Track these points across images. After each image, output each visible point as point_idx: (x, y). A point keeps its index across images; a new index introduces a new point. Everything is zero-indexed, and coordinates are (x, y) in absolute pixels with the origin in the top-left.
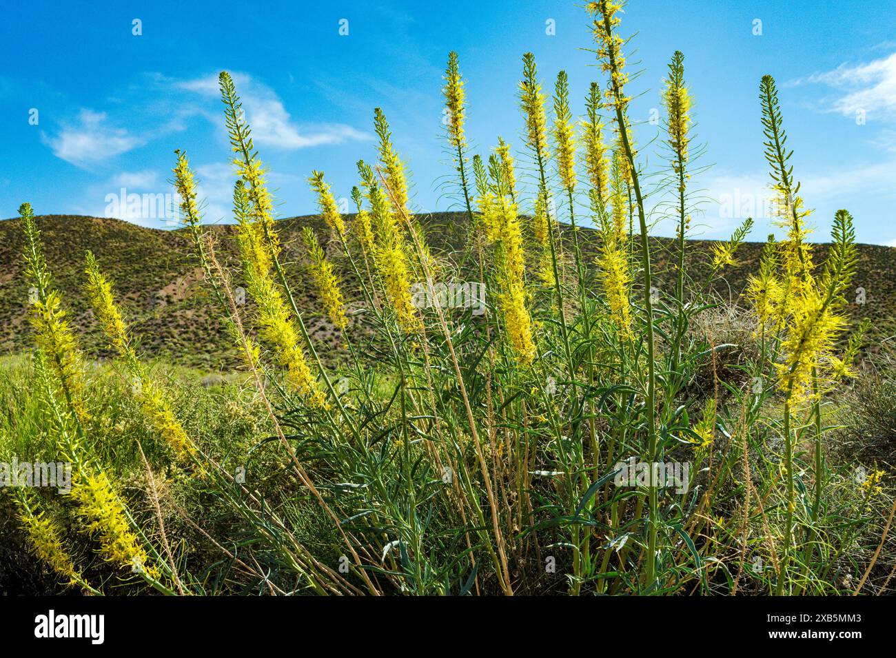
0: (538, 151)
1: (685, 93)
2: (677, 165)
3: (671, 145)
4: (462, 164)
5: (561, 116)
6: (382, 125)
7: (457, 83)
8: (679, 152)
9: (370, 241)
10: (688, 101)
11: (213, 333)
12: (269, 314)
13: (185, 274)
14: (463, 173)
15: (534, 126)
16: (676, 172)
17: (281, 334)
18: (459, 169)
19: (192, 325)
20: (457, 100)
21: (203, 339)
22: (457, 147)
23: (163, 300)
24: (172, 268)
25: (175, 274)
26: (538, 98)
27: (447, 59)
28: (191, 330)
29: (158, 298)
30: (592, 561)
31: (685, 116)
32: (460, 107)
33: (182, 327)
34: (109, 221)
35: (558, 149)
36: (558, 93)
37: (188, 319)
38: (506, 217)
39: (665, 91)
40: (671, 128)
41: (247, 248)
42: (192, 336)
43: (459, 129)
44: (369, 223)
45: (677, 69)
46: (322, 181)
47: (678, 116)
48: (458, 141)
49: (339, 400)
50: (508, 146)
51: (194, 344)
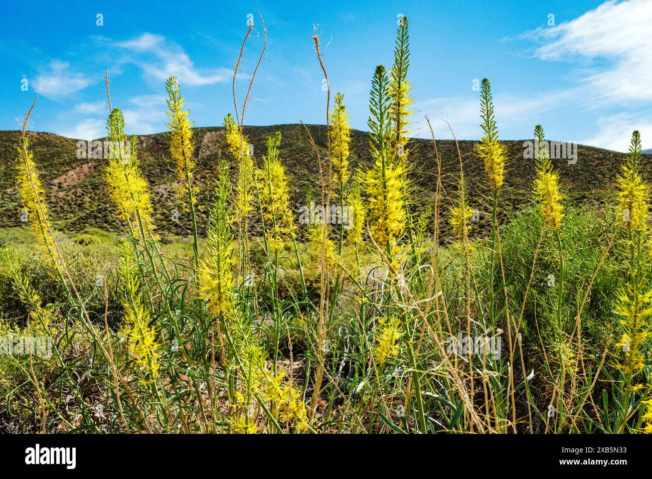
11: (75, 206)
13: (75, 168)
19: (61, 202)
21: (66, 211)
23: (55, 186)
24: (68, 164)
25: (68, 169)
28: (59, 205)
29: (52, 185)
33: (53, 203)
34: (42, 134)
37: (59, 198)
42: (59, 209)
51: (58, 214)
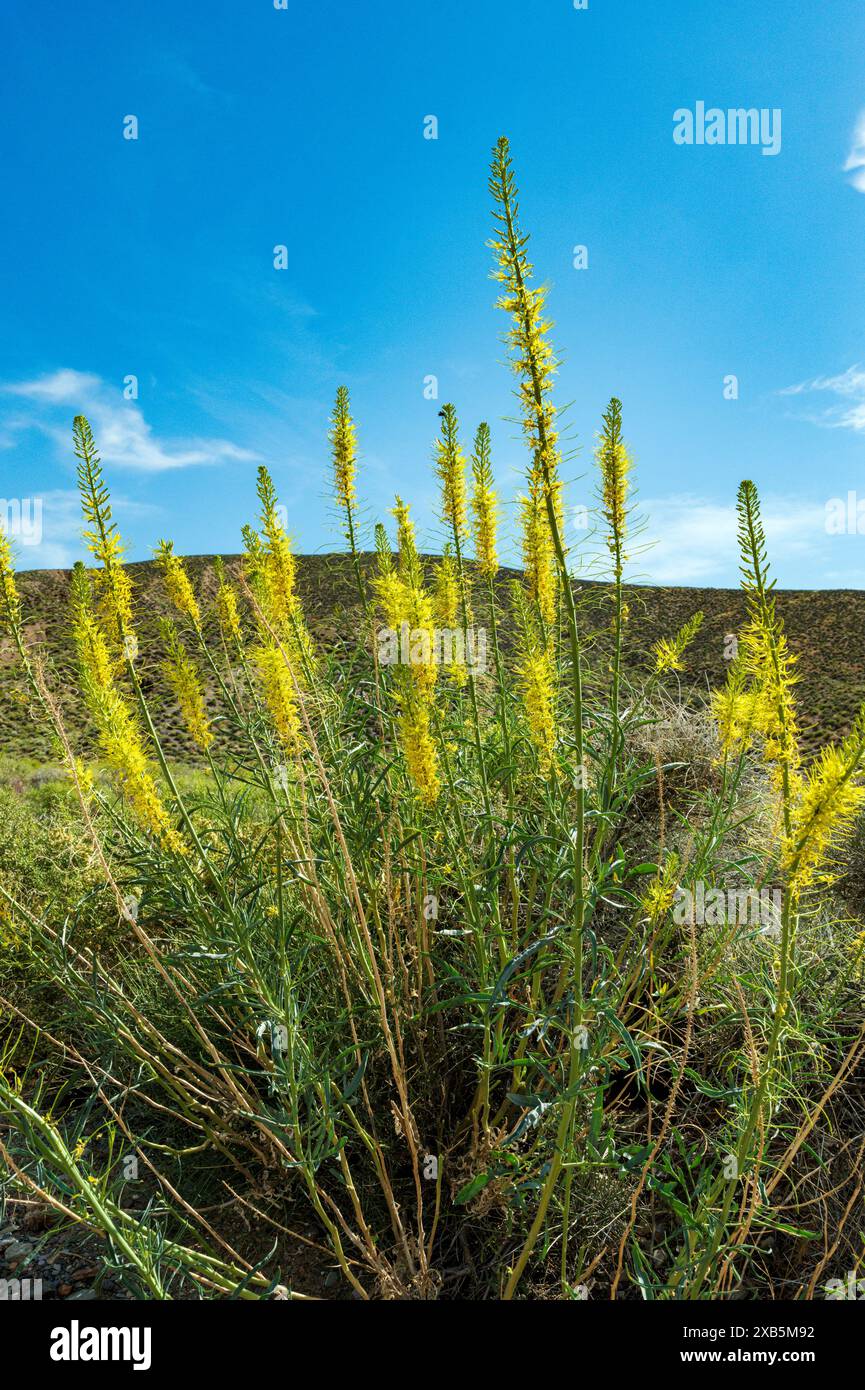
0: (455, 529)
1: (623, 453)
2: (613, 542)
3: (605, 518)
4: (351, 530)
5: (481, 481)
6: (266, 488)
7: (347, 427)
8: (615, 526)
9: (235, 626)
10: (626, 462)
12: (111, 732)
14: (352, 542)
15: (451, 497)
16: (612, 551)
17: (126, 758)
18: (348, 536)
20: (346, 449)
22: (346, 509)
26: (457, 462)
27: (335, 397)
30: (505, 1042)
31: (623, 480)
32: (350, 458)
35: (475, 523)
36: (477, 451)
38: (419, 614)
39: (598, 448)
40: (605, 495)
41: (83, 648)
43: (349, 484)
44: (234, 602)
45: (614, 422)
46: (170, 553)
47: (614, 481)
48: (348, 500)
49: (199, 840)
50: (407, 507)
